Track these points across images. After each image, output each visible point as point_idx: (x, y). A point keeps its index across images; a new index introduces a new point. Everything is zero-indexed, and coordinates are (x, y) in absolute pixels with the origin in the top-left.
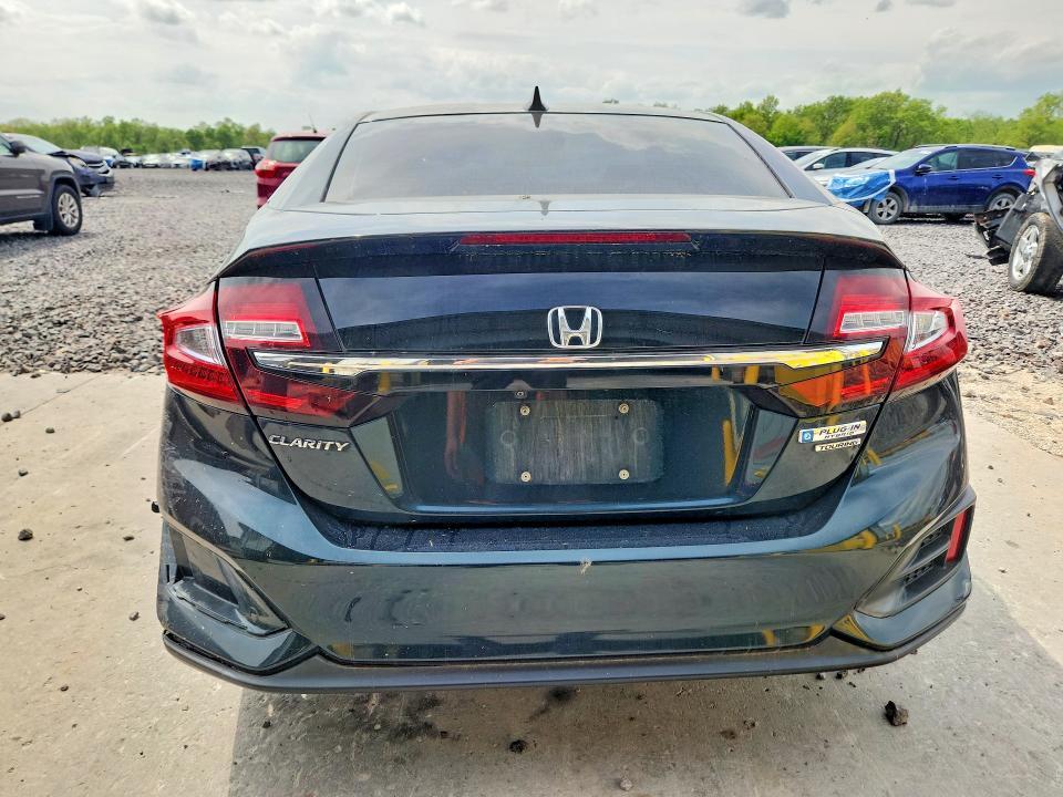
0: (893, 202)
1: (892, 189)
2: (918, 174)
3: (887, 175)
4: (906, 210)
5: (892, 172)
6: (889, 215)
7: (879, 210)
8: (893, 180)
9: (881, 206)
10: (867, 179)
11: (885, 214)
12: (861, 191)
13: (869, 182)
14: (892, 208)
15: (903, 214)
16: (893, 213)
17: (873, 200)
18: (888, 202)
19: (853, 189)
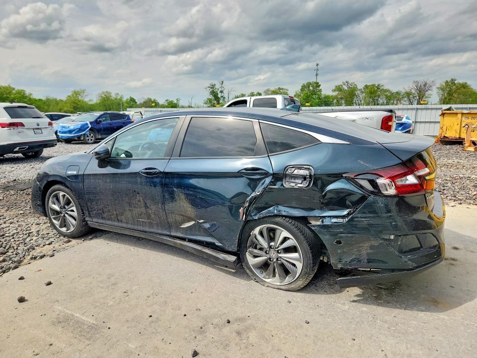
0: (92, 135)
1: (90, 129)
2: (98, 123)
3: (87, 124)
4: (97, 137)
5: (88, 122)
6: (91, 140)
7: (87, 138)
8: (90, 126)
9: (88, 136)
10: (80, 126)
11: (90, 140)
12: (78, 131)
13: (81, 127)
14: (92, 137)
15: (97, 139)
16: (93, 139)
17: (84, 134)
18: (90, 135)
19: (74, 130)
